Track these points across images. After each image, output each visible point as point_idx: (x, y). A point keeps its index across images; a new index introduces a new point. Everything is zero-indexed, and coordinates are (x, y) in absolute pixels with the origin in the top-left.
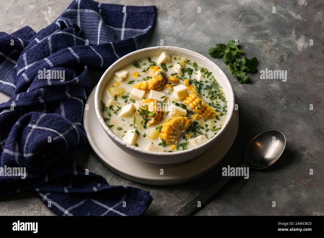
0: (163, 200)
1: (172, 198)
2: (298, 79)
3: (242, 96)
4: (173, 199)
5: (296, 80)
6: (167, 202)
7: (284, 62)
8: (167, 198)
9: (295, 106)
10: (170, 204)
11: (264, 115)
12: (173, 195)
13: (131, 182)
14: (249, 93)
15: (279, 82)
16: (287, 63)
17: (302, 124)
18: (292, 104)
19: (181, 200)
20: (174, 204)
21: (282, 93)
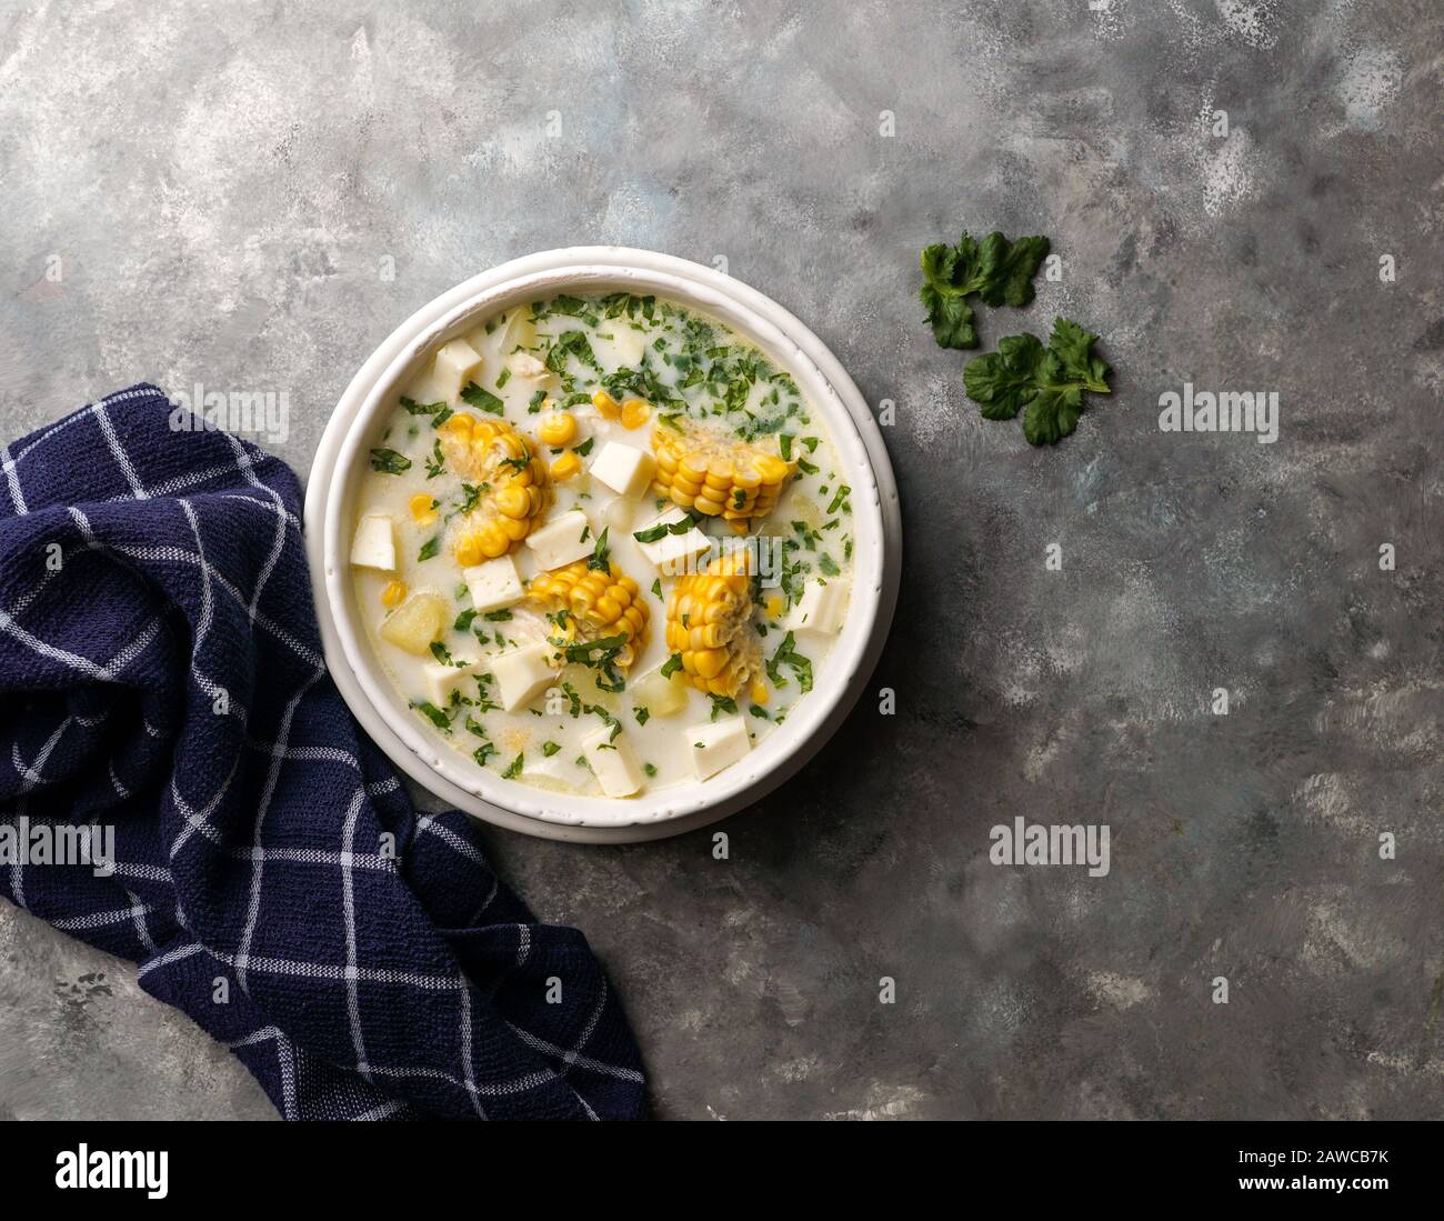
0: (580, 886)
1: (611, 878)
2: (1170, 370)
4: (616, 887)
5: (1164, 372)
6: (594, 895)
7: (1134, 272)
8: (594, 878)
9: (1133, 502)
10: (604, 905)
11: (1003, 538)
12: (617, 869)
14: (964, 426)
16: (1145, 280)
17: (1140, 592)
18: (1121, 494)
19: (643, 889)
20: (618, 905)
21: (1095, 434)
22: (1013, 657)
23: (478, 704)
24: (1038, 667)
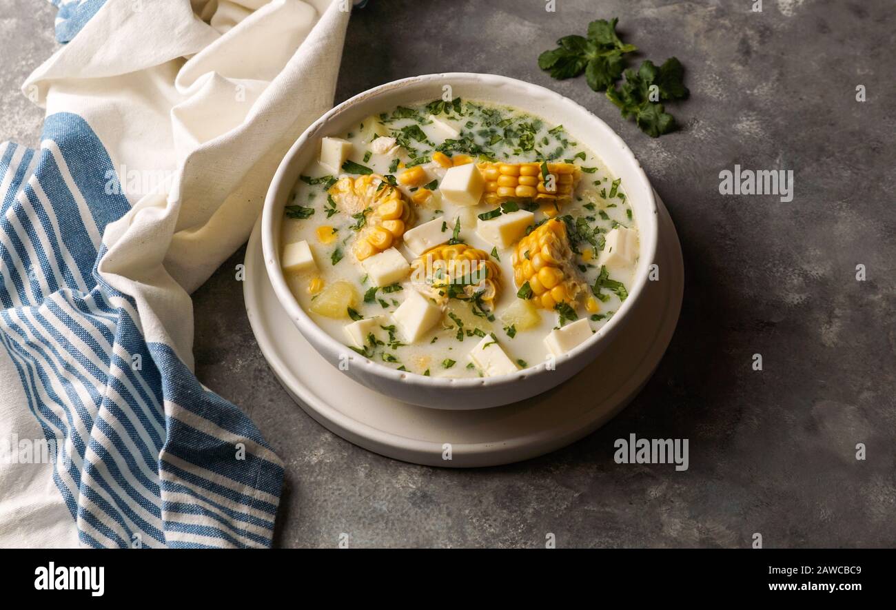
0: (529, 503)
1: (550, 491)
2: (805, 97)
3: (666, 172)
4: (556, 495)
5: (801, 99)
6: (541, 506)
7: (754, 55)
8: (537, 495)
9: (817, 171)
10: (551, 510)
11: (739, 213)
12: (552, 484)
13: (425, 468)
14: (682, 161)
15: (755, 113)
16: (763, 57)
17: (849, 218)
19: (577, 492)
20: (563, 508)
21: (772, 142)
22: (780, 277)
23: (389, 345)
24: (801, 279)
